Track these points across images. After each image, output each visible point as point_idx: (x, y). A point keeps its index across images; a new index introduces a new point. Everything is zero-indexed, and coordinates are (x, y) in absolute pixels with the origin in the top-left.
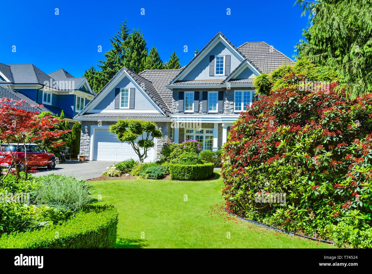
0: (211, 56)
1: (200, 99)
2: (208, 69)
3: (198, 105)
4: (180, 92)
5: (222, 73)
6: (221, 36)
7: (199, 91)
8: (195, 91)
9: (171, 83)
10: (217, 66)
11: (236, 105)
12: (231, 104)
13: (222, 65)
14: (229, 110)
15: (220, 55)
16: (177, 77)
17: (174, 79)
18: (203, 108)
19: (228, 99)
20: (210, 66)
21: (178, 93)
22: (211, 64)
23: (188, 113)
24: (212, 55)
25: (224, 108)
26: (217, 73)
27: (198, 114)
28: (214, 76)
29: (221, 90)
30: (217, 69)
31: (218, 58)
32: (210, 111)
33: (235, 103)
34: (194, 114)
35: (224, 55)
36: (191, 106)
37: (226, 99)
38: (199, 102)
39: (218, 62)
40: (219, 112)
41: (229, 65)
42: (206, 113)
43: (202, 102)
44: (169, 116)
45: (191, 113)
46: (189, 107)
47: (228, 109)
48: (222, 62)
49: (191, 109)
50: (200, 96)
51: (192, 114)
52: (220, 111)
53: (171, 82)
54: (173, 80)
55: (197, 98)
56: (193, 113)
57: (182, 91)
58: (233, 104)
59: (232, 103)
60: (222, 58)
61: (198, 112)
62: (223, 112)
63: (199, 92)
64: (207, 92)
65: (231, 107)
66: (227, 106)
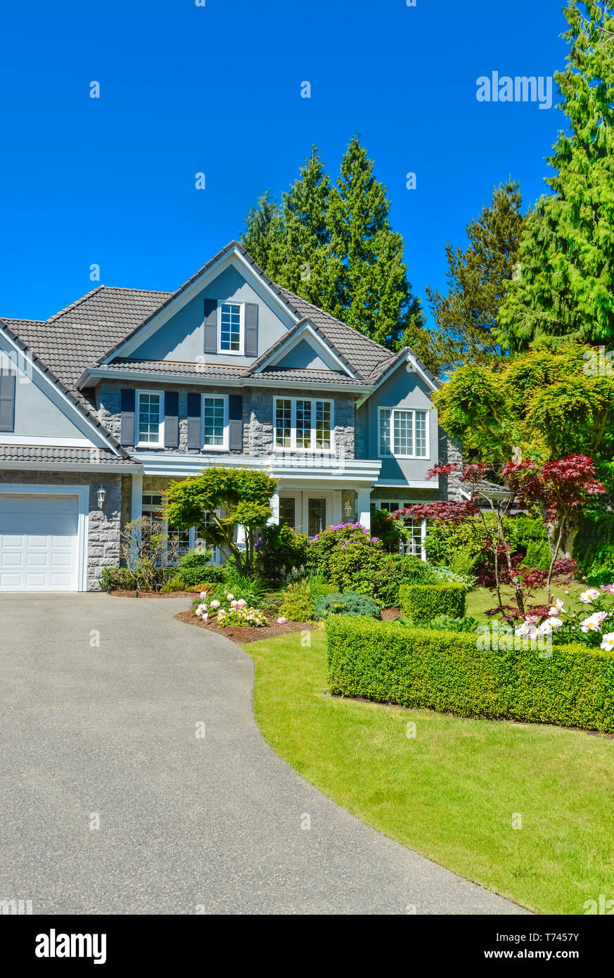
0: (207, 301)
1: (181, 412)
2: (199, 332)
3: (177, 429)
4: (123, 391)
5: (235, 347)
6: (237, 252)
7: (178, 391)
8: (168, 390)
9: (100, 362)
10: (225, 327)
11: (279, 433)
12: (267, 432)
13: (236, 328)
14: (261, 446)
15: (230, 301)
16: (118, 347)
17: (112, 352)
18: (188, 438)
19: (257, 418)
20: (206, 326)
21: (120, 392)
22: (208, 320)
23: (148, 449)
24: (211, 297)
25: (245, 440)
26: (224, 346)
27: (174, 453)
28: (216, 354)
29: (236, 393)
30: (224, 337)
31: (225, 308)
32: (207, 447)
33: (275, 429)
34: (163, 453)
35: (242, 303)
36: (155, 429)
37: (253, 415)
38: (179, 422)
39: (225, 318)
40: (231, 450)
41: (253, 329)
42: (198, 451)
43: (186, 421)
44: (129, 458)
45: (157, 450)
46: (149, 433)
47: (259, 442)
48: (236, 319)
49: (155, 438)
50: (180, 404)
51: (157, 454)
52: (235, 447)
53: (103, 359)
54: (108, 355)
55: (172, 410)
56: (162, 450)
57: (130, 387)
58: (271, 431)
59: (268, 427)
60: (236, 309)
61: (176, 448)
62: (242, 451)
63: (177, 394)
64: (200, 396)
65: (266, 438)
66: (257, 435)
